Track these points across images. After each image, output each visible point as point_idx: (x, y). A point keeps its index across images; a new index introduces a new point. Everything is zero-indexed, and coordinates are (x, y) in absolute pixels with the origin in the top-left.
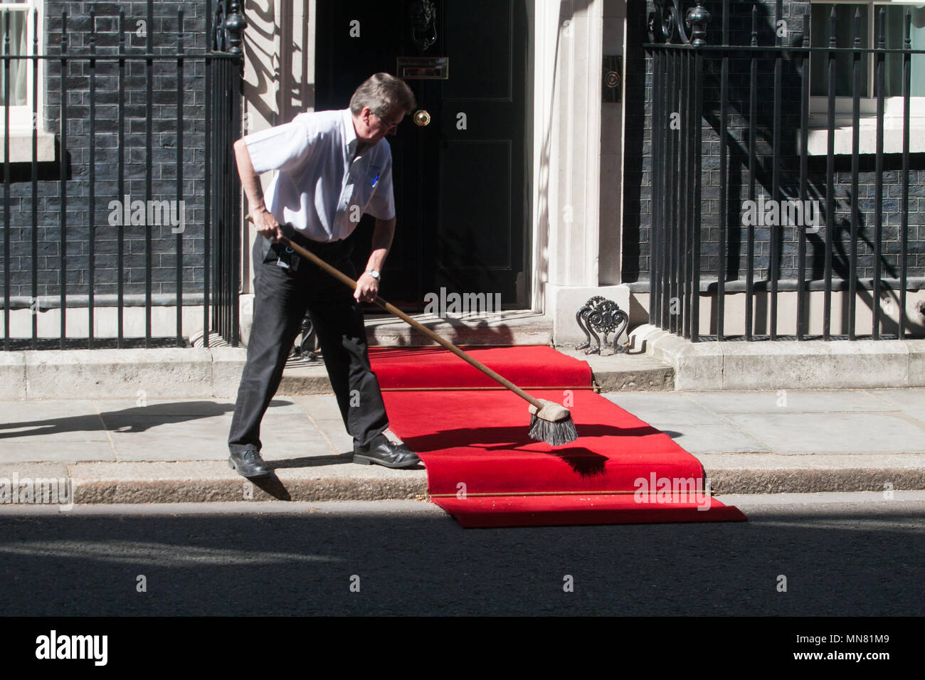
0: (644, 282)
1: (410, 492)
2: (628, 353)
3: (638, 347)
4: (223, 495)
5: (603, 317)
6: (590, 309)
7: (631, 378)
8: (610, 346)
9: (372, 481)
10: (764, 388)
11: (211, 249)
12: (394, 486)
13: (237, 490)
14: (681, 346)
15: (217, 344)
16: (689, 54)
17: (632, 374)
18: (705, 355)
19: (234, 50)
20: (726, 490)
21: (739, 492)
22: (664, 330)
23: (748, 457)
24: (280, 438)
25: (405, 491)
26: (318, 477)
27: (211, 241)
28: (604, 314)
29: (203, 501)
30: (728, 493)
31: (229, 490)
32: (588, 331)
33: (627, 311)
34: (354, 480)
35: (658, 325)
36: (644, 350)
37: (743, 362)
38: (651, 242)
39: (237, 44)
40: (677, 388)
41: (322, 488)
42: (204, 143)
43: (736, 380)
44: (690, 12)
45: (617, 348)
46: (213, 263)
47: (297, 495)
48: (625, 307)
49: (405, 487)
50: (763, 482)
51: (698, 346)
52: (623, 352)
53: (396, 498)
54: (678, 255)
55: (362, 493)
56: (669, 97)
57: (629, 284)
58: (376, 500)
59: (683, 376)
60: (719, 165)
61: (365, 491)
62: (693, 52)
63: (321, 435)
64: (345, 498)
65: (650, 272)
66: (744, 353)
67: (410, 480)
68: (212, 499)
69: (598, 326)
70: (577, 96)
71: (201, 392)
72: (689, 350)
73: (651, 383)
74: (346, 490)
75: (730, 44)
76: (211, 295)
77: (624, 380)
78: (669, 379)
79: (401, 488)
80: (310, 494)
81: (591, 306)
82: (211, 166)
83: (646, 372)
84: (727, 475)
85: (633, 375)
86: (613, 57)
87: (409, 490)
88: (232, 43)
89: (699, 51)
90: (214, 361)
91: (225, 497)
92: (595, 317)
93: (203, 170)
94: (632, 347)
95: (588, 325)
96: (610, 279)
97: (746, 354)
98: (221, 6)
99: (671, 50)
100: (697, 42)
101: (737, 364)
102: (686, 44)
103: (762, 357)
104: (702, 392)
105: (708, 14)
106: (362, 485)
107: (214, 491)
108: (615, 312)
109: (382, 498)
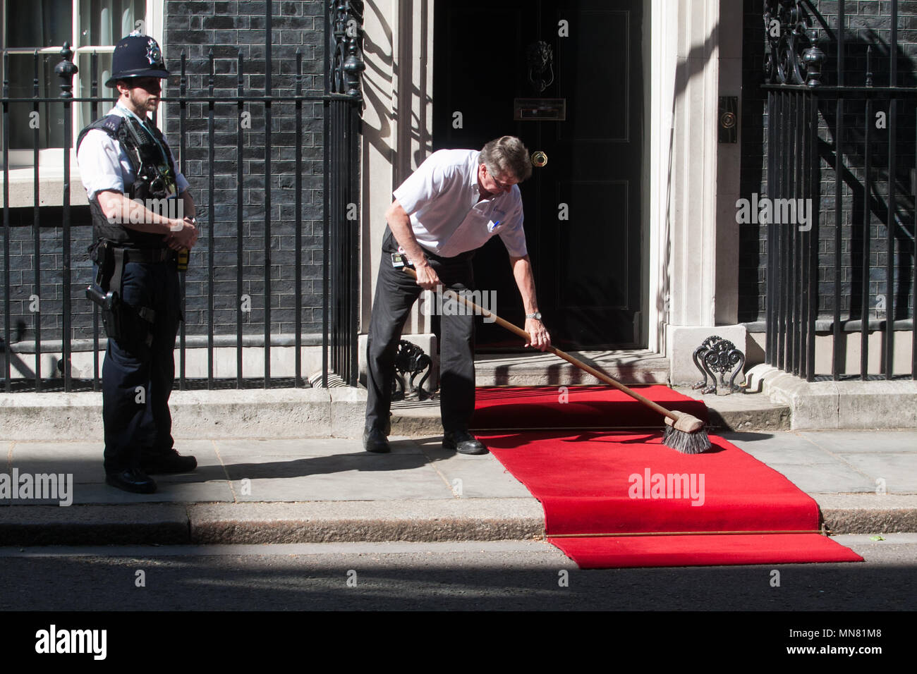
0: (762, 322)
1: (528, 533)
2: (745, 392)
3: (755, 387)
4: (341, 536)
5: (719, 356)
6: (707, 349)
7: (748, 417)
8: (726, 385)
9: (490, 521)
10: (880, 427)
11: (330, 290)
12: (512, 527)
13: (355, 531)
14: (798, 386)
15: (336, 384)
16: (804, 95)
17: (748, 413)
18: (821, 394)
19: (352, 92)
20: (842, 530)
21: (855, 532)
22: (780, 369)
23: (864, 496)
24: (397, 478)
25: (522, 531)
26: (436, 518)
27: (330, 282)
28: (720, 353)
29: (322, 541)
30: (844, 533)
31: (347, 531)
32: (705, 370)
33: (744, 351)
34: (472, 520)
35: (774, 365)
36: (760, 390)
37: (858, 402)
38: (767, 282)
39: (356, 87)
40: (793, 428)
41: (439, 529)
42: (322, 184)
43: (852, 419)
44: (805, 53)
45: (734, 388)
46: (332, 302)
47: (414, 536)
48: (741, 346)
49: (522, 527)
50: (879, 521)
51: (813, 385)
52: (739, 391)
53: (513, 538)
54: (794, 294)
55: (480, 534)
56: (785, 137)
57: (745, 324)
58: (493, 540)
59: (798, 416)
60: (834, 206)
61: (483, 531)
62: (808, 92)
63: (438, 475)
64: (462, 538)
65: (766, 311)
66: (859, 392)
67: (528, 520)
68: (330, 540)
69: (715, 366)
70: (693, 137)
71: (319, 432)
72: (805, 389)
73: (767, 423)
74: (464, 531)
75: (845, 85)
76: (329, 335)
77: (740, 419)
78: (785, 418)
79: (518, 528)
80: (428, 534)
81: (708, 346)
82: (330, 207)
83: (762, 412)
84: (843, 515)
85: (749, 415)
86: (729, 97)
87: (526, 530)
88: (350, 85)
89: (814, 91)
90: (333, 401)
91: (343, 538)
92: (711, 357)
93: (322, 211)
94: (749, 386)
95: (705, 364)
96: (727, 319)
97: (862, 394)
98: (339, 48)
99: (786, 91)
100: (812, 83)
101: (853, 404)
102: (802, 85)
103: (877, 396)
104: (818, 431)
105: (823, 55)
106: (480, 526)
107: (332, 532)
108: (731, 352)
109: (500, 539)
